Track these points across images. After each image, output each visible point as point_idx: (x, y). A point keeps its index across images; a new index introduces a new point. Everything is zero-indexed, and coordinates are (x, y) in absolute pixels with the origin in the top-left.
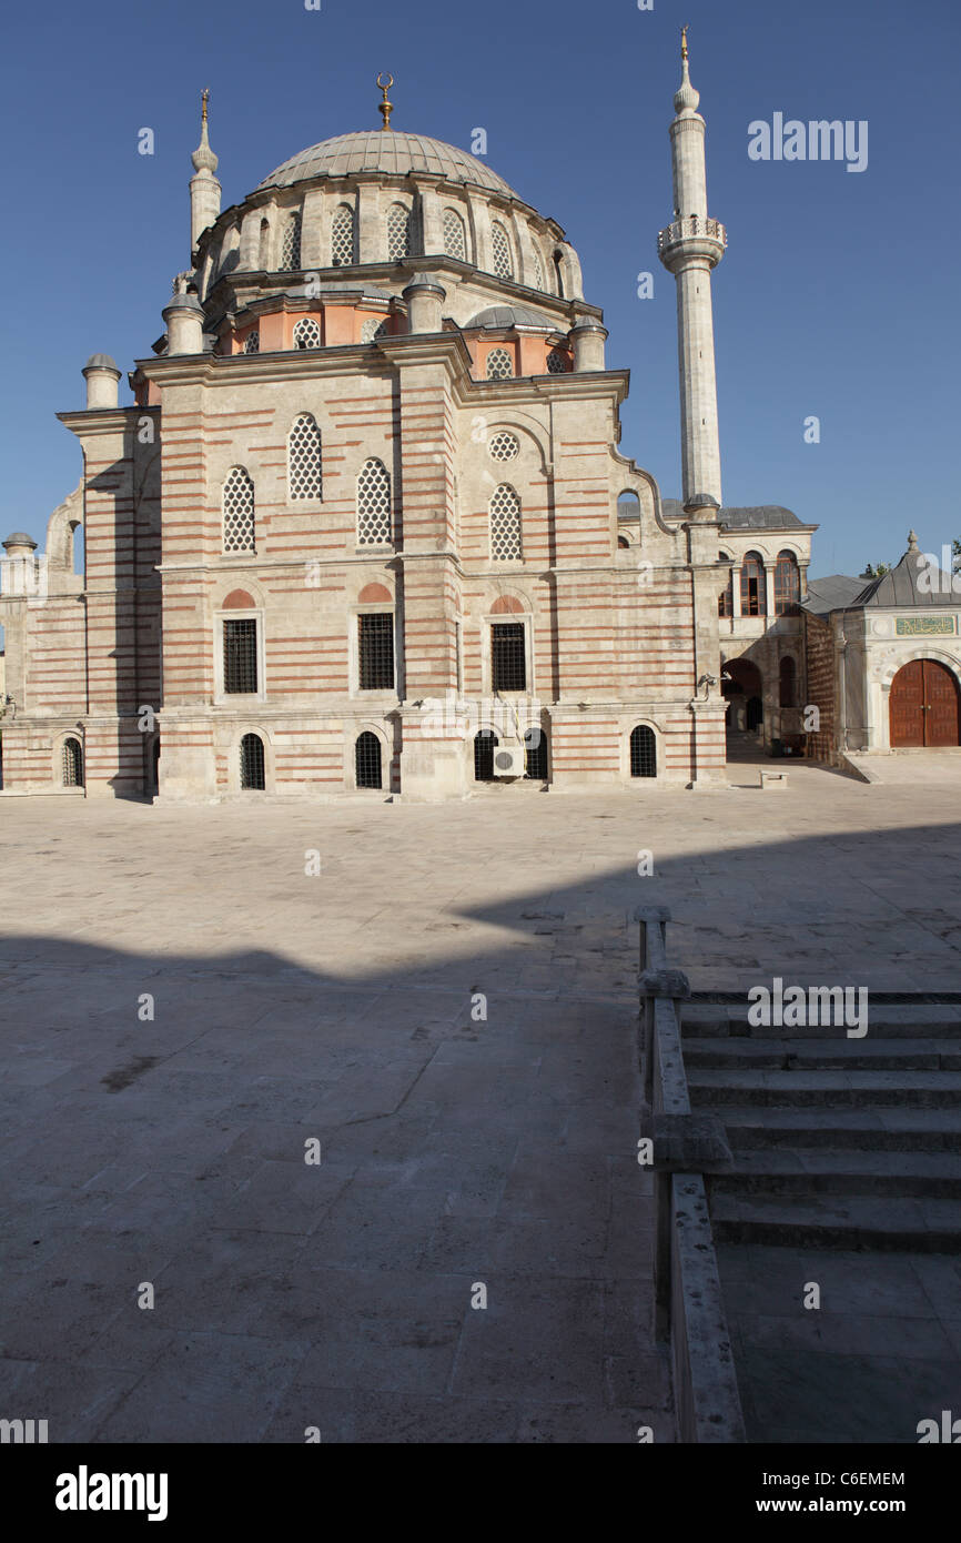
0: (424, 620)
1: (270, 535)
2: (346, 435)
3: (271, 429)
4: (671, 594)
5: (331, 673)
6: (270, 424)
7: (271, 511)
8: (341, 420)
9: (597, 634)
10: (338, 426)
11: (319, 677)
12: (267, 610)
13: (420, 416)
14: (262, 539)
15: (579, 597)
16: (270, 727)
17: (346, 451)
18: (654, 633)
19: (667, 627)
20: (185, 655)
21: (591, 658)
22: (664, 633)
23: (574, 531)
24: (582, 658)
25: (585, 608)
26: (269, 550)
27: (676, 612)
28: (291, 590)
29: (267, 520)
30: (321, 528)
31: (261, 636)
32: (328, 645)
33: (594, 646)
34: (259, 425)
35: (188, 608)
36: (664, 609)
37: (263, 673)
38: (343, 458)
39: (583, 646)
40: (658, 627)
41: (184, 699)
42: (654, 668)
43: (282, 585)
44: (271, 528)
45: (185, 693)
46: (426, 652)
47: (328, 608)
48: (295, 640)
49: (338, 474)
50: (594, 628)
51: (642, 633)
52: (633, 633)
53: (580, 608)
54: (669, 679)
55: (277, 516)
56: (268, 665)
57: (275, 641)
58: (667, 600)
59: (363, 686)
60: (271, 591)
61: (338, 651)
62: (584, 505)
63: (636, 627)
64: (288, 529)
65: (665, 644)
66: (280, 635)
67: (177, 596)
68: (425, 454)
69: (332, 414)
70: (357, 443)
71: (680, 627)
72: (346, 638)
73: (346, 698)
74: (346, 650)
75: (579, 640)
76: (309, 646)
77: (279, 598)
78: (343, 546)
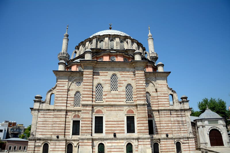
0: (142, 118)
1: (107, 98)
2: (123, 79)
3: (107, 76)
4: (181, 114)
5: (120, 129)
6: (107, 75)
7: (107, 93)
9: (168, 122)
10: (122, 77)
11: (118, 130)
12: (105, 115)
14: (105, 99)
15: (164, 115)
16: (106, 142)
17: (123, 82)
18: (179, 122)
19: (181, 121)
20: (86, 124)
21: (167, 127)
22: (180, 122)
23: (162, 101)
24: (166, 127)
25: (165, 117)
26: (106, 101)
27: (182, 118)
28: (111, 110)
29: (106, 95)
30: (118, 97)
31: (104, 120)
32: (120, 123)
33: (168, 125)
34: (105, 75)
35: (88, 113)
36: (180, 118)
37: (104, 129)
38: (123, 83)
39: (166, 125)
40: (179, 121)
41: (86, 134)
42: (179, 129)
43: (109, 109)
44: (107, 97)
45: (86, 133)
46: (143, 125)
47: (120, 114)
48: (112, 121)
49: (122, 86)
51: (176, 122)
52: (174, 122)
53: (164, 117)
54: (182, 132)
55: (108, 94)
56: (106, 127)
57: (107, 121)
58: (180, 116)
59: (127, 132)
60: (107, 110)
61: (122, 124)
62: (163, 96)
63: (175, 121)
64: (111, 97)
65: (181, 125)
66: (109, 120)
67: (85, 110)
68: (141, 83)
69: (120, 74)
70: (126, 80)
71: (183, 121)
73: (124, 135)
74: (124, 124)
75: (165, 123)
76: (115, 123)
77: (108, 112)
78: (123, 101)
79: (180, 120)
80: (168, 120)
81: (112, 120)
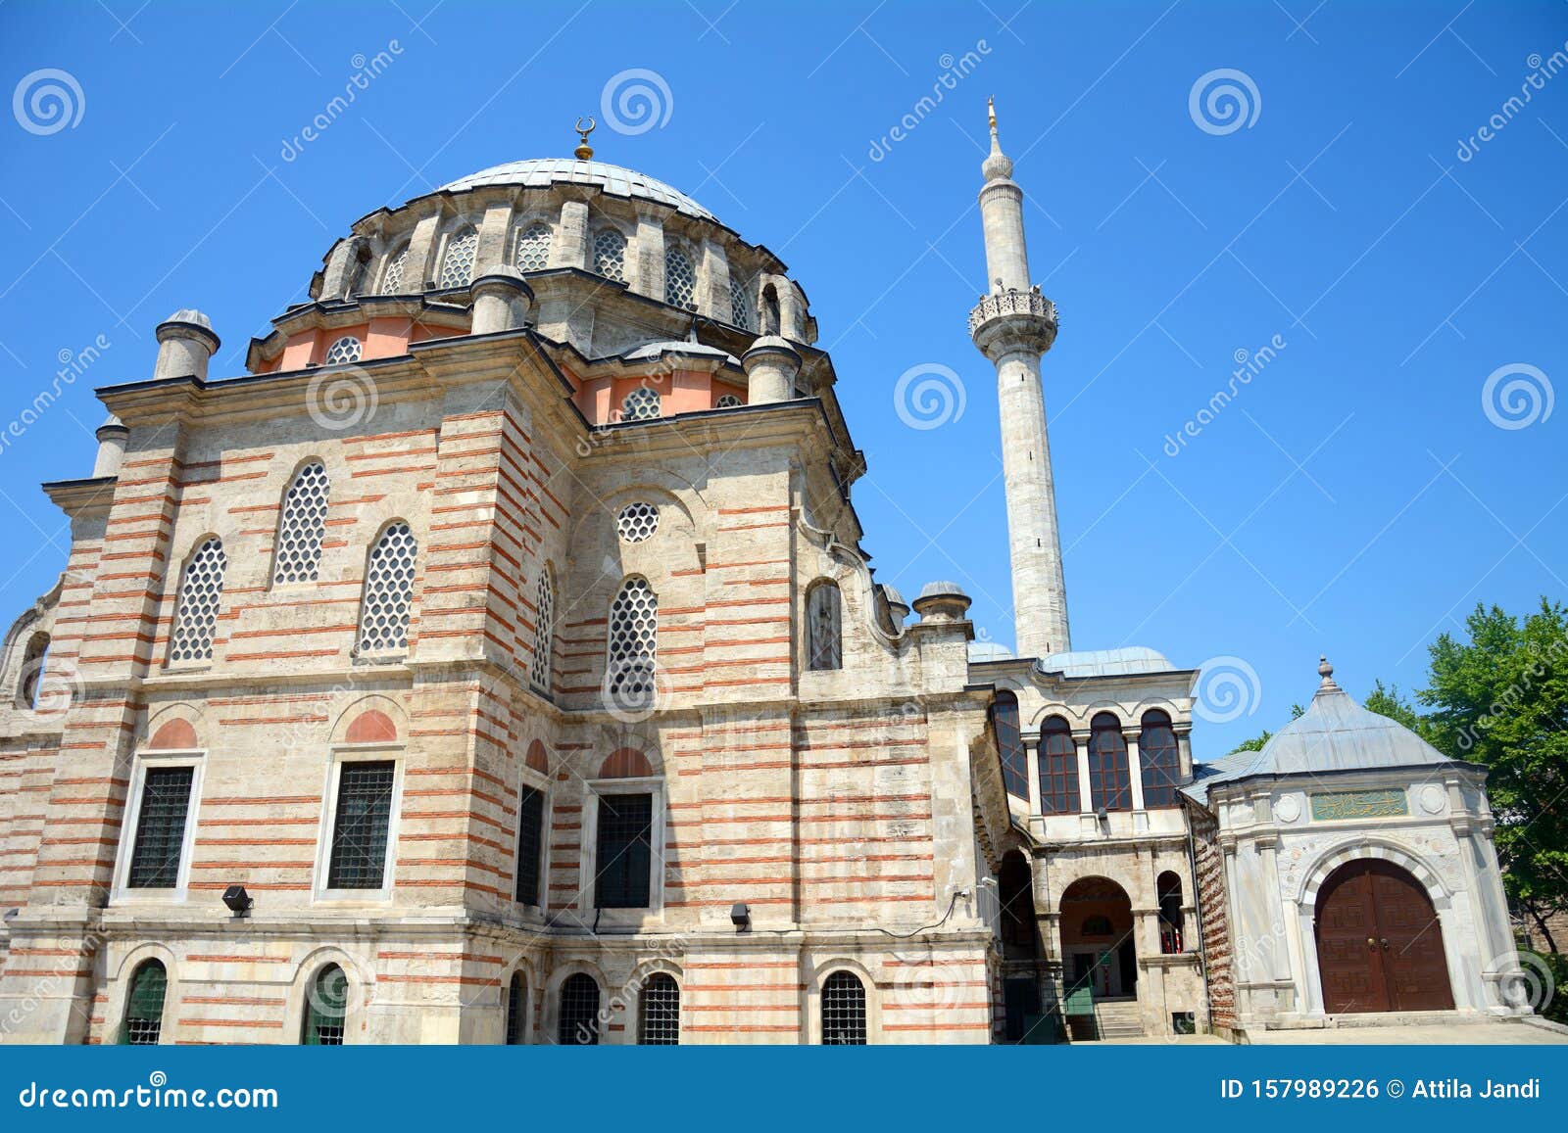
0: (433, 771)
1: (236, 635)
2: (363, 487)
3: (263, 482)
5: (289, 858)
6: (264, 474)
7: (241, 598)
8: (359, 466)
10: (355, 475)
11: (271, 864)
12: (212, 753)
13: (464, 454)
14: (224, 641)
16: (180, 948)
17: (358, 509)
18: (863, 809)
19: (884, 799)
20: (75, 821)
22: (879, 808)
26: (229, 657)
27: (898, 772)
28: (250, 721)
29: (235, 614)
30: (308, 625)
31: (198, 791)
32: (291, 811)
34: (249, 476)
35: (95, 745)
36: (879, 769)
37: (189, 854)
38: (355, 521)
39: (742, 831)
40: (870, 799)
41: (58, 892)
42: (863, 868)
43: (237, 712)
44: (238, 626)
45: (63, 882)
46: (431, 826)
47: (299, 750)
48: (244, 801)
49: (344, 544)
50: (759, 801)
51: (842, 809)
54: (886, 887)
55: (251, 606)
56: (200, 841)
57: (216, 801)
58: (883, 754)
59: (332, 882)
60: (223, 722)
61: (303, 821)
63: (832, 800)
64: (263, 627)
65: (882, 828)
66: (224, 791)
67: (84, 725)
69: (348, 459)
70: (378, 498)
71: (905, 798)
72: (317, 799)
73: (307, 900)
74: (316, 819)
75: (736, 820)
76: (264, 811)
77: (232, 733)
78: (335, 652)
79: (877, 793)
80: (762, 795)
81: (243, 794)
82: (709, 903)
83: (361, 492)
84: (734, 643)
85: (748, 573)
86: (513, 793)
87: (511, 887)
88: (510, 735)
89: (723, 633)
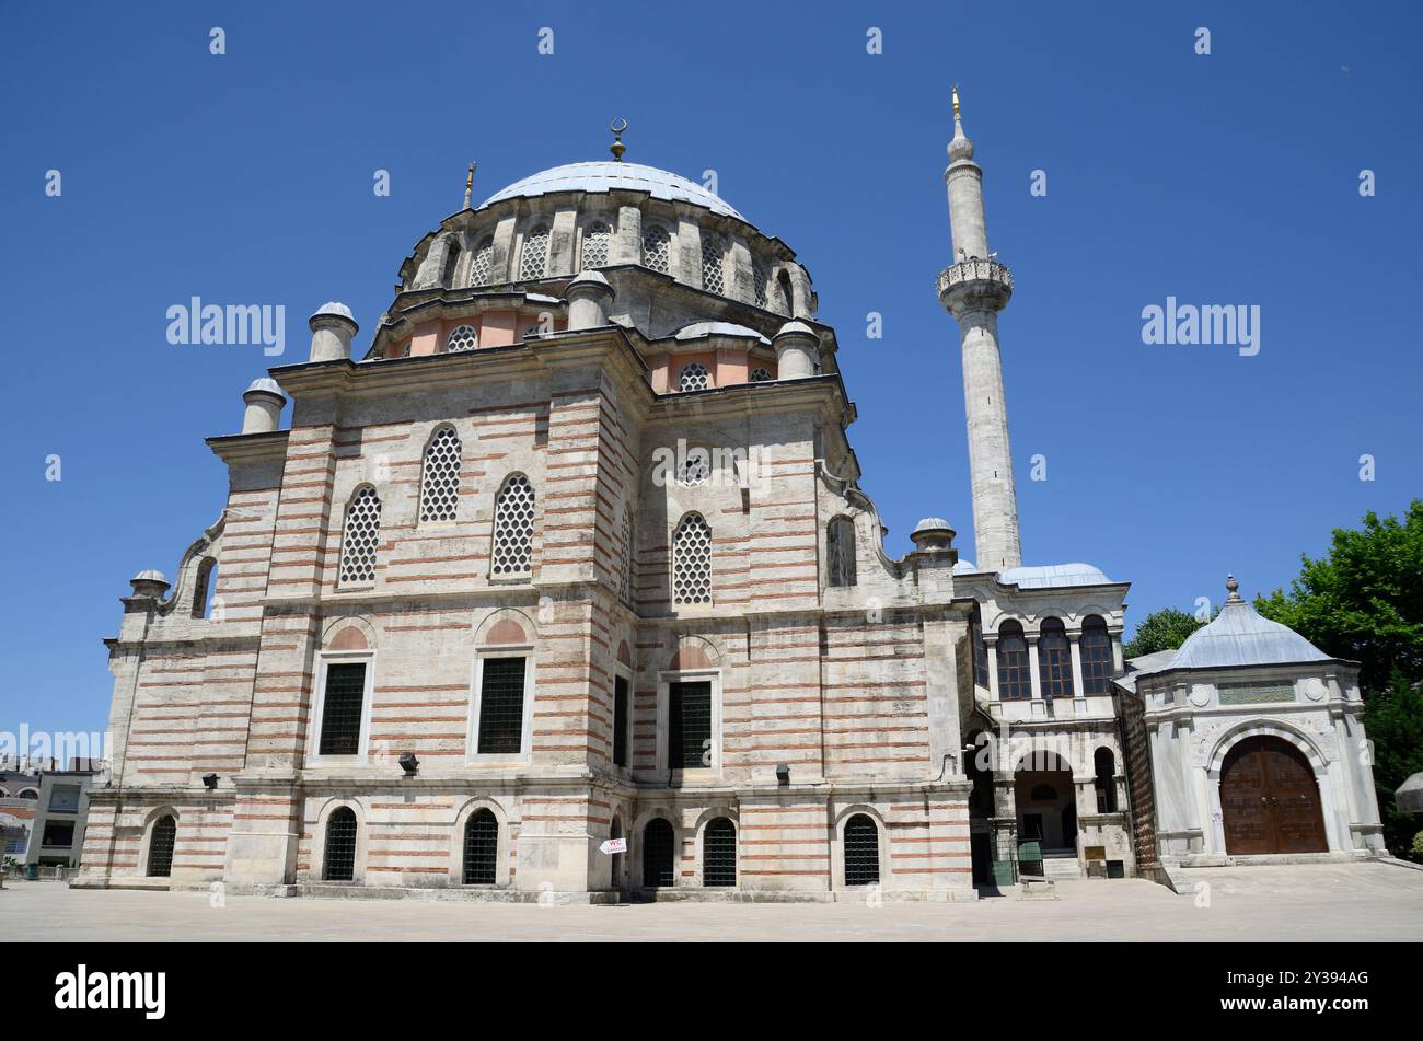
0: (559, 664)
1: (393, 562)
2: (488, 447)
3: (409, 442)
4: (895, 642)
5: (446, 732)
6: (407, 436)
7: (398, 534)
8: (485, 431)
10: (481, 438)
11: (431, 736)
12: (379, 653)
13: (570, 423)
14: (384, 567)
15: (778, 647)
16: (366, 800)
17: (487, 466)
18: (874, 692)
19: (890, 684)
20: (277, 705)
22: (887, 692)
25: (784, 660)
26: (389, 580)
27: (902, 665)
28: (409, 629)
29: (390, 546)
30: (451, 555)
31: (370, 681)
32: (445, 696)
33: (797, 708)
34: (394, 438)
35: (288, 647)
36: (886, 662)
37: (366, 729)
38: (483, 474)
39: (782, 709)
40: (880, 685)
41: (268, 758)
42: (874, 737)
43: (401, 621)
44: (394, 555)
45: (272, 751)
47: (450, 650)
48: (407, 688)
49: (475, 492)
50: (795, 686)
51: (858, 693)
52: (847, 693)
53: (779, 660)
54: (894, 752)
55: (403, 540)
56: (374, 720)
57: (385, 689)
58: (890, 651)
59: (481, 749)
60: (387, 629)
61: (456, 704)
62: (785, 535)
63: (851, 686)
64: (414, 556)
65: (889, 707)
66: (392, 682)
67: (278, 632)
69: (476, 425)
70: (502, 456)
71: (907, 684)
72: (467, 687)
73: (461, 764)
74: (466, 703)
75: (777, 701)
76: (423, 697)
77: (395, 637)
78: (474, 575)
79: (885, 680)
80: (798, 682)
81: (408, 683)
82: (756, 764)
83: (488, 451)
84: (773, 565)
85: (783, 512)
86: (610, 681)
87: (610, 752)
88: (610, 639)
89: (764, 558)
